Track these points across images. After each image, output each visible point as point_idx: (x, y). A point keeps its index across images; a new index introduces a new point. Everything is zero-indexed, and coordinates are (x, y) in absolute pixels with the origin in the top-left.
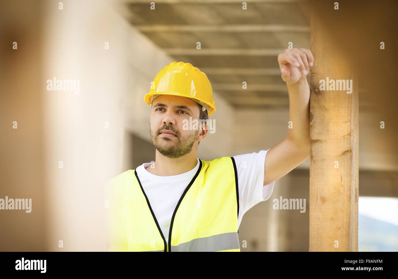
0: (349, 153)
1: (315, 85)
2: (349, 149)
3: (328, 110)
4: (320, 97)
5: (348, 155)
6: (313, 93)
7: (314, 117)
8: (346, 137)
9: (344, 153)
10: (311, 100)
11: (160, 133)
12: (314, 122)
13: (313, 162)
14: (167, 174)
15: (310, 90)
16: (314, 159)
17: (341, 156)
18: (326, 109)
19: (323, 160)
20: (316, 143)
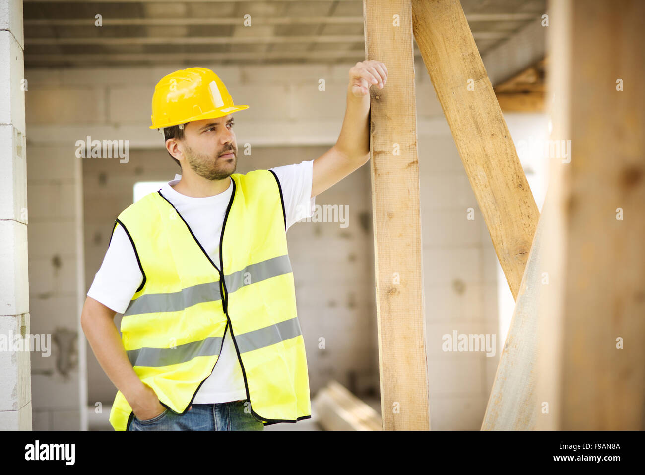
0: (415, 165)
1: (376, 92)
2: (415, 160)
3: (390, 119)
4: (381, 104)
5: (415, 167)
6: (374, 101)
7: (375, 127)
8: (411, 147)
9: (411, 164)
10: (371, 109)
11: (220, 157)
12: (377, 132)
13: (377, 176)
14: (206, 195)
15: (371, 97)
16: (379, 172)
17: (407, 168)
18: (388, 117)
19: (388, 173)
20: (380, 155)
